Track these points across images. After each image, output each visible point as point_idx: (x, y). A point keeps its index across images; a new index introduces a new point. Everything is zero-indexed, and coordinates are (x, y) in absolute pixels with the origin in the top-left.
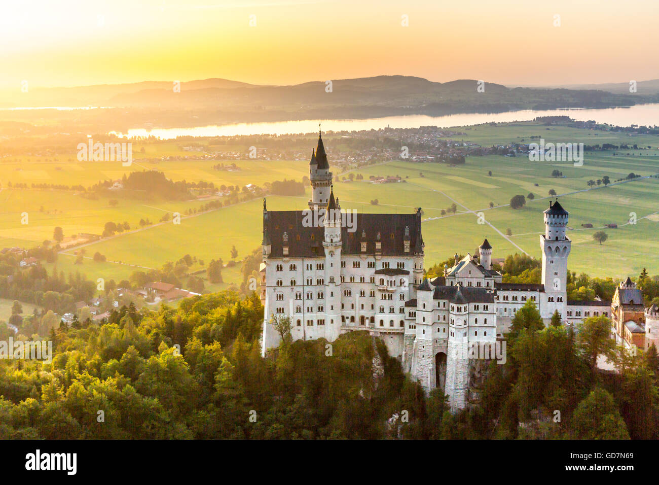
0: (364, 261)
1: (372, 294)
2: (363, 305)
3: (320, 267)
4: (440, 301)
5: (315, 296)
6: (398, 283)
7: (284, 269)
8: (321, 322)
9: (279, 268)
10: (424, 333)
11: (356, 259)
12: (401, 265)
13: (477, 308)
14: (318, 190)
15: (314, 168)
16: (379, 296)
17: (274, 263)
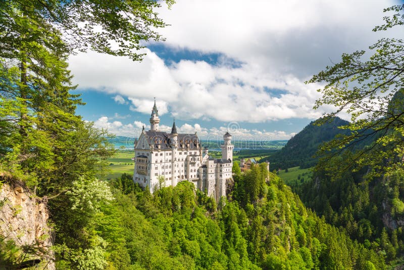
1: (186, 166)
2: (182, 171)
3: (170, 154)
4: (215, 164)
6: (197, 160)
7: (158, 155)
8: (170, 179)
10: (211, 177)
11: (181, 151)
14: (156, 125)
15: (155, 115)
16: (190, 165)
17: (155, 153)
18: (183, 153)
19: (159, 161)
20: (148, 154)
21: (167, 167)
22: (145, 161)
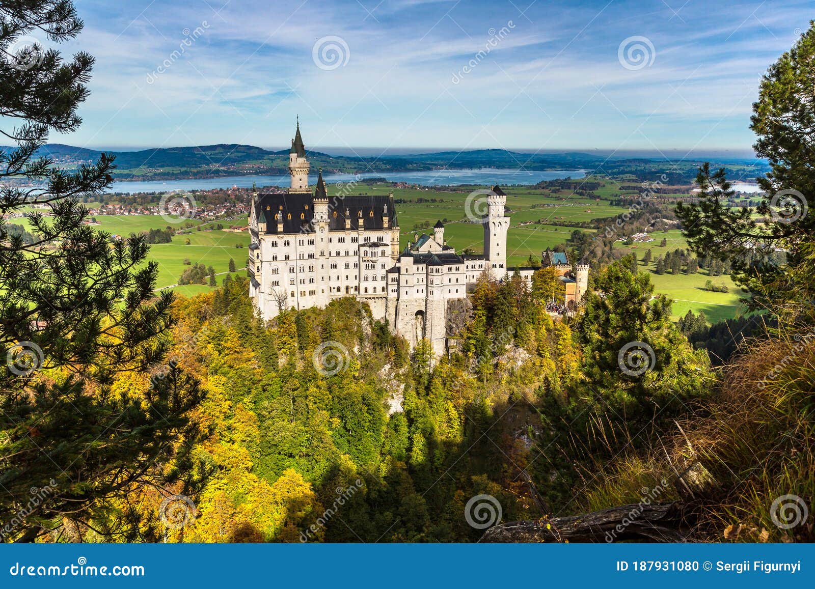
0: (349, 236)
1: (356, 266)
2: (347, 277)
3: (311, 243)
4: (419, 265)
5: (307, 269)
6: (380, 254)
7: (278, 245)
8: (312, 293)
9: (274, 244)
10: (407, 294)
11: (341, 234)
12: (380, 239)
13: (450, 269)
14: (298, 177)
15: (294, 156)
16: (363, 266)
17: (269, 240)
18: (348, 238)
19: (281, 257)
20: (259, 242)
22: (255, 256)
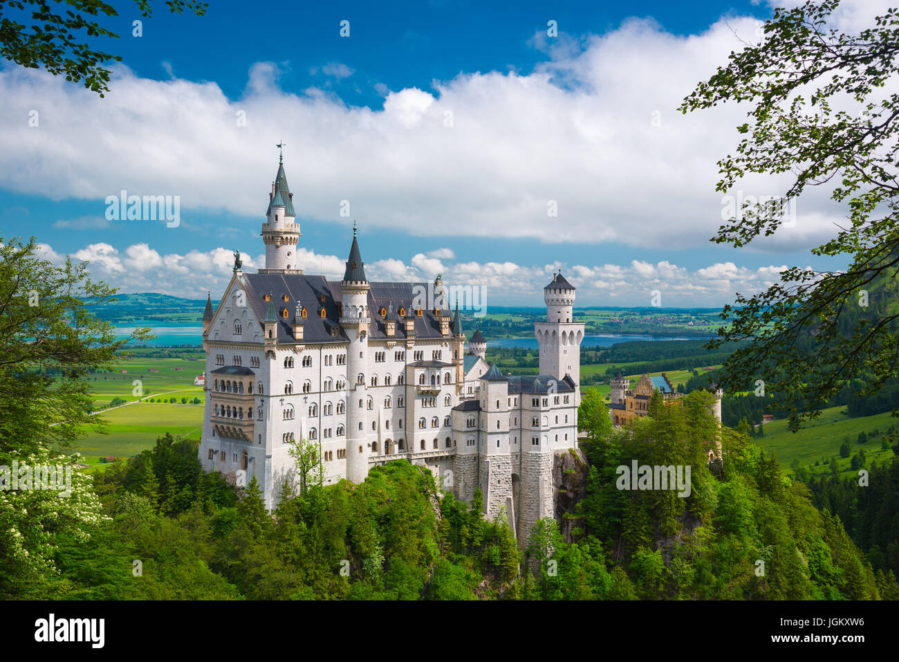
0: (391, 350)
1: (401, 402)
2: (387, 424)
3: (341, 360)
4: (512, 396)
5: (334, 409)
6: (442, 381)
7: (294, 365)
8: (342, 454)
9: (288, 363)
10: (498, 446)
11: (380, 348)
12: (437, 354)
13: (557, 401)
14: (285, 249)
15: (281, 212)
16: (418, 403)
17: (282, 355)
18: (390, 354)
19: (298, 389)
20: (256, 361)
21: (328, 410)
22: (246, 387)
